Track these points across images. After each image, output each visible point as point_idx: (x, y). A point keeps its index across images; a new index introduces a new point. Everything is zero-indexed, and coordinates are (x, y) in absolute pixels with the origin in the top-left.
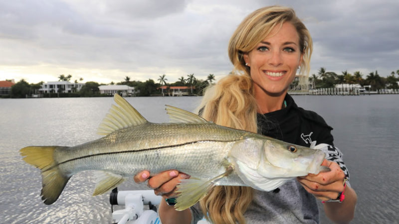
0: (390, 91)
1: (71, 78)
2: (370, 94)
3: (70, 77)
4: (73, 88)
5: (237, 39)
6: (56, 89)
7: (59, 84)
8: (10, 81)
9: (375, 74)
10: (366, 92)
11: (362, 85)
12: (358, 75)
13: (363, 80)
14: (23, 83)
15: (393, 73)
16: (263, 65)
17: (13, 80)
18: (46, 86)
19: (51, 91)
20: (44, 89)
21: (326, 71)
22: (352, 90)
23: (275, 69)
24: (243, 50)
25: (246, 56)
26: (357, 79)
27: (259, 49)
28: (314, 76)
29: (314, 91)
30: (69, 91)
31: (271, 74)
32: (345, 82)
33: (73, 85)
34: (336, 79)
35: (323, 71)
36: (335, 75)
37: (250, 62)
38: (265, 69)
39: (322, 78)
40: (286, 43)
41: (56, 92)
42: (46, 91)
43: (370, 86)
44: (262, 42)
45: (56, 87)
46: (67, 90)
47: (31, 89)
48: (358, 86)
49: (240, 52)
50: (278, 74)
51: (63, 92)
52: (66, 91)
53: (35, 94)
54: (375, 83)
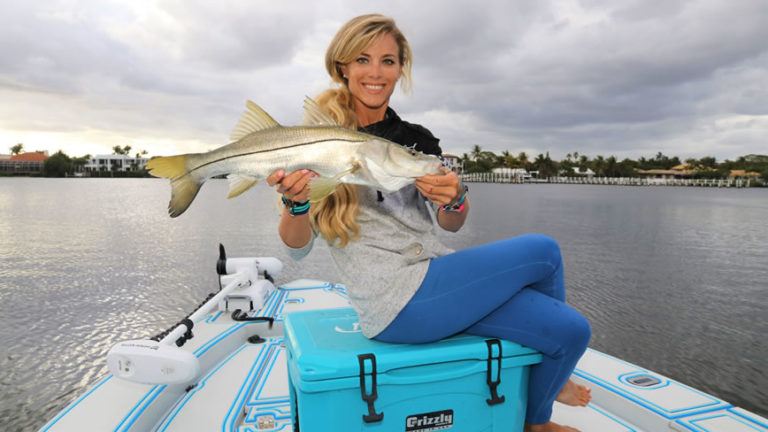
0: (564, 179)
1: (130, 151)
2: (537, 183)
3: (128, 149)
4: (133, 165)
5: (335, 49)
6: (109, 166)
7: (114, 158)
8: (42, 153)
9: (545, 156)
10: (533, 180)
11: (528, 171)
12: (523, 157)
13: (529, 163)
14: (60, 156)
15: (569, 155)
16: (362, 78)
17: (47, 151)
18: (94, 161)
19: (102, 169)
20: (91, 166)
21: (482, 150)
22: (514, 177)
23: (374, 82)
24: (342, 61)
25: (344, 67)
26: (521, 162)
27: (358, 60)
28: (466, 155)
29: (465, 176)
30: (128, 169)
31: (371, 87)
32: (506, 166)
33: (133, 161)
34: (495, 161)
35: (477, 149)
36: (493, 155)
37: (348, 74)
38: (364, 81)
39: (475, 160)
40: (387, 56)
41: (109, 169)
42: (94, 169)
43: (538, 172)
44: (363, 54)
45: (109, 162)
46: (125, 167)
47: (72, 164)
48: (522, 172)
49: (338, 63)
50: (377, 88)
51: (119, 170)
52: (123, 169)
53: (78, 171)
54: (545, 168)
